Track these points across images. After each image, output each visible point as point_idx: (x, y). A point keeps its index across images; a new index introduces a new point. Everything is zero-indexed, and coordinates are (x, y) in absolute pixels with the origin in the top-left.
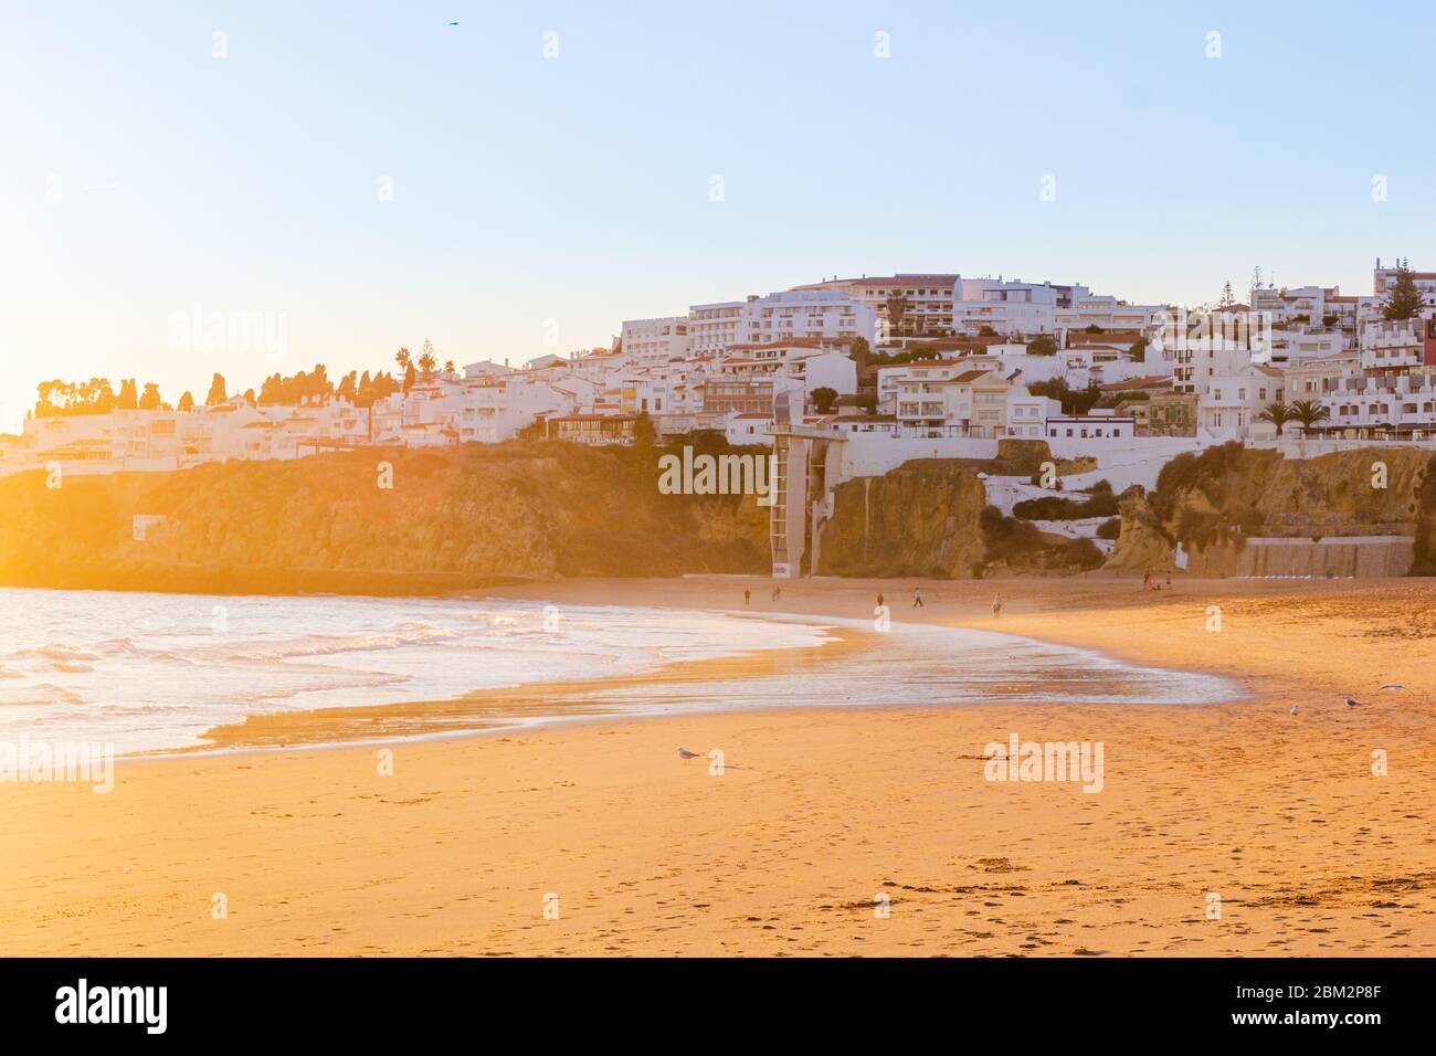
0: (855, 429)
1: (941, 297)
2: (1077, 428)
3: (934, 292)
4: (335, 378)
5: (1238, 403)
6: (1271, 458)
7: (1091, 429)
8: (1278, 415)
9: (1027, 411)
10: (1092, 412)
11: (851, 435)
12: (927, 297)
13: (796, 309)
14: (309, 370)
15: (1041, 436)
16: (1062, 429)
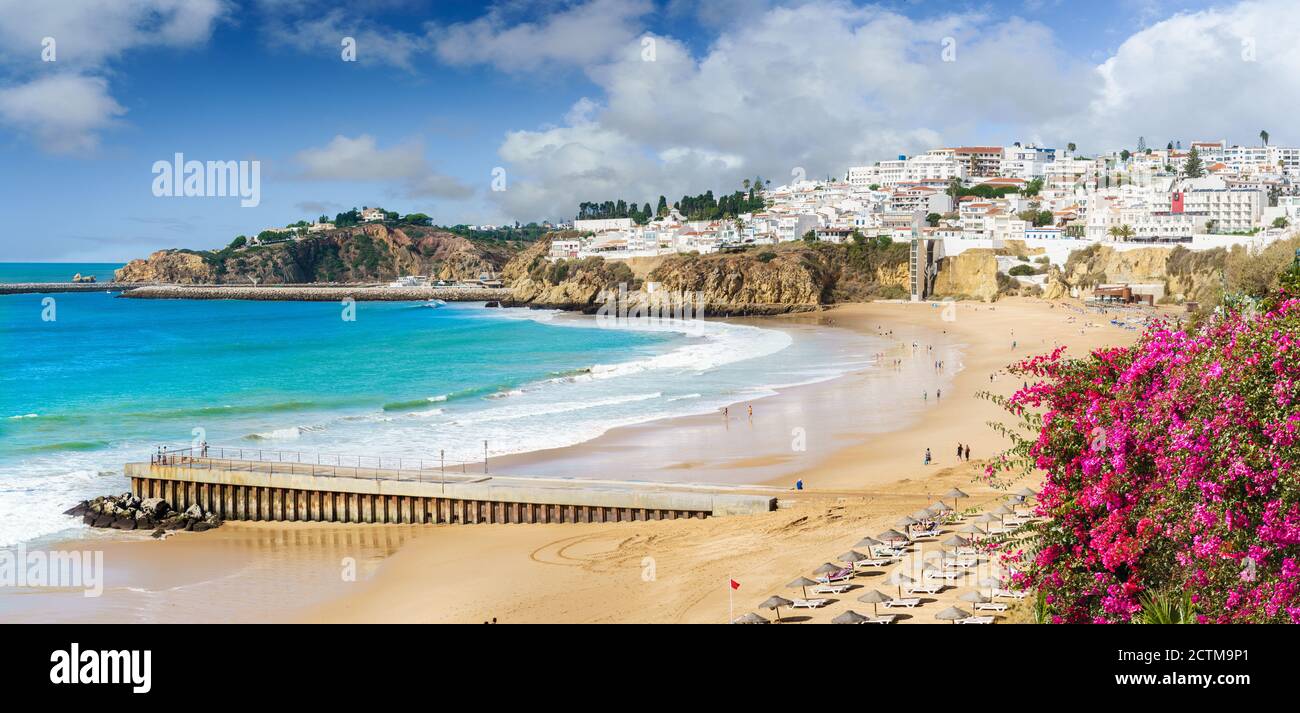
0: (946, 235)
1: (995, 158)
2: (1038, 234)
3: (992, 155)
4: (717, 198)
5: (1101, 224)
6: (1110, 251)
7: (1044, 234)
8: (1115, 231)
9: (1017, 227)
10: (1045, 227)
11: (945, 238)
12: (989, 158)
13: (928, 164)
14: (704, 193)
15: (1023, 238)
16: (1031, 235)
